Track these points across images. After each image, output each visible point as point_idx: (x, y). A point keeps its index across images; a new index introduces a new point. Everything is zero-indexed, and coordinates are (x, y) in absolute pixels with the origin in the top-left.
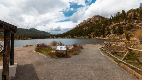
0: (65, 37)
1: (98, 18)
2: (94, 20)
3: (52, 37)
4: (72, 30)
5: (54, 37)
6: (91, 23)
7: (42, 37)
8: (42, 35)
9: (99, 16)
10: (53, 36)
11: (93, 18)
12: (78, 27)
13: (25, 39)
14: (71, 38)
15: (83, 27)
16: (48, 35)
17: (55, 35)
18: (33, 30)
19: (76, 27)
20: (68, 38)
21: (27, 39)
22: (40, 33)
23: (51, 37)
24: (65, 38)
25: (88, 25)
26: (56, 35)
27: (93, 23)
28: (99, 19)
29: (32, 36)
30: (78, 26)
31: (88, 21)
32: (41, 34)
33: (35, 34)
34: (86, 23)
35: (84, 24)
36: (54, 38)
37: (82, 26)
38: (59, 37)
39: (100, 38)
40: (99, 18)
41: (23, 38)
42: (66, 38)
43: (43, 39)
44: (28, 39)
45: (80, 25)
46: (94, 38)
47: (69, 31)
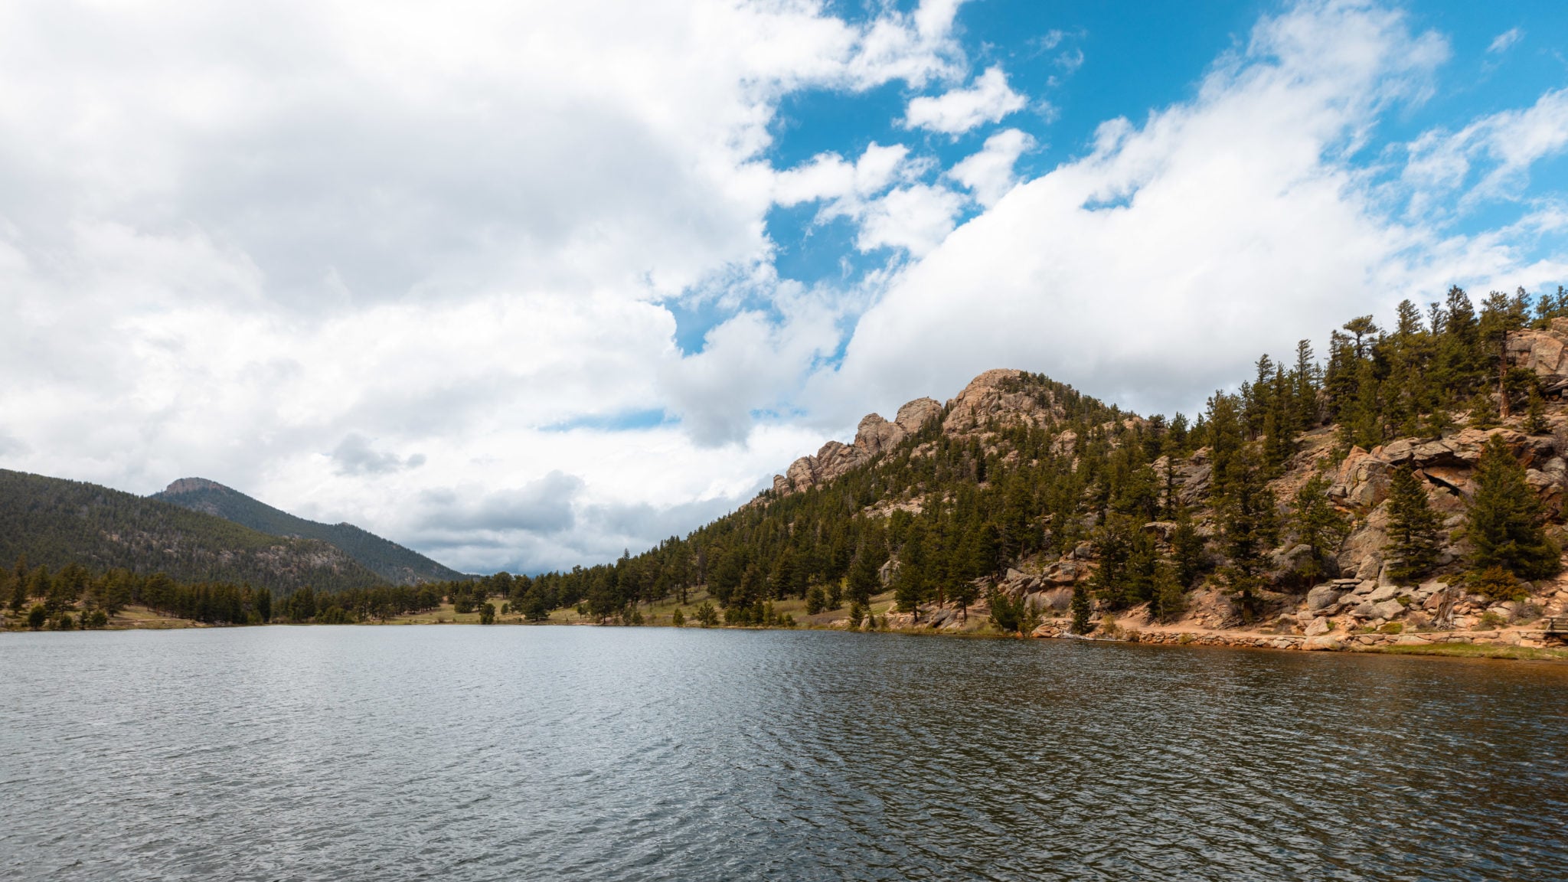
0: (643, 608)
1: (1027, 402)
2: (981, 420)
3: (464, 608)
4: (724, 527)
5: (498, 602)
6: (960, 447)
7: (325, 605)
8: (326, 570)
9: (1042, 379)
10: (481, 596)
11: (971, 399)
12: (799, 499)
13: (66, 625)
14: (730, 619)
15: (868, 500)
16: (412, 580)
17: (502, 583)
18: (211, 510)
19: (767, 494)
20: (679, 621)
21: (98, 623)
22: (305, 549)
23: (447, 609)
24: (638, 621)
25: (925, 469)
26: (524, 583)
27: (977, 451)
28: (1041, 415)
29: (183, 587)
30: (792, 484)
31: (914, 426)
32: (318, 560)
33: (227, 556)
34: (888, 447)
35: (862, 460)
36: (488, 619)
37: (845, 480)
38: (553, 607)
39: (1187, 628)
40: (1043, 402)
41: (35, 603)
42: (653, 622)
43: (342, 620)
44: (127, 625)
45: (815, 477)
46: (1081, 626)
47: (683, 538)
